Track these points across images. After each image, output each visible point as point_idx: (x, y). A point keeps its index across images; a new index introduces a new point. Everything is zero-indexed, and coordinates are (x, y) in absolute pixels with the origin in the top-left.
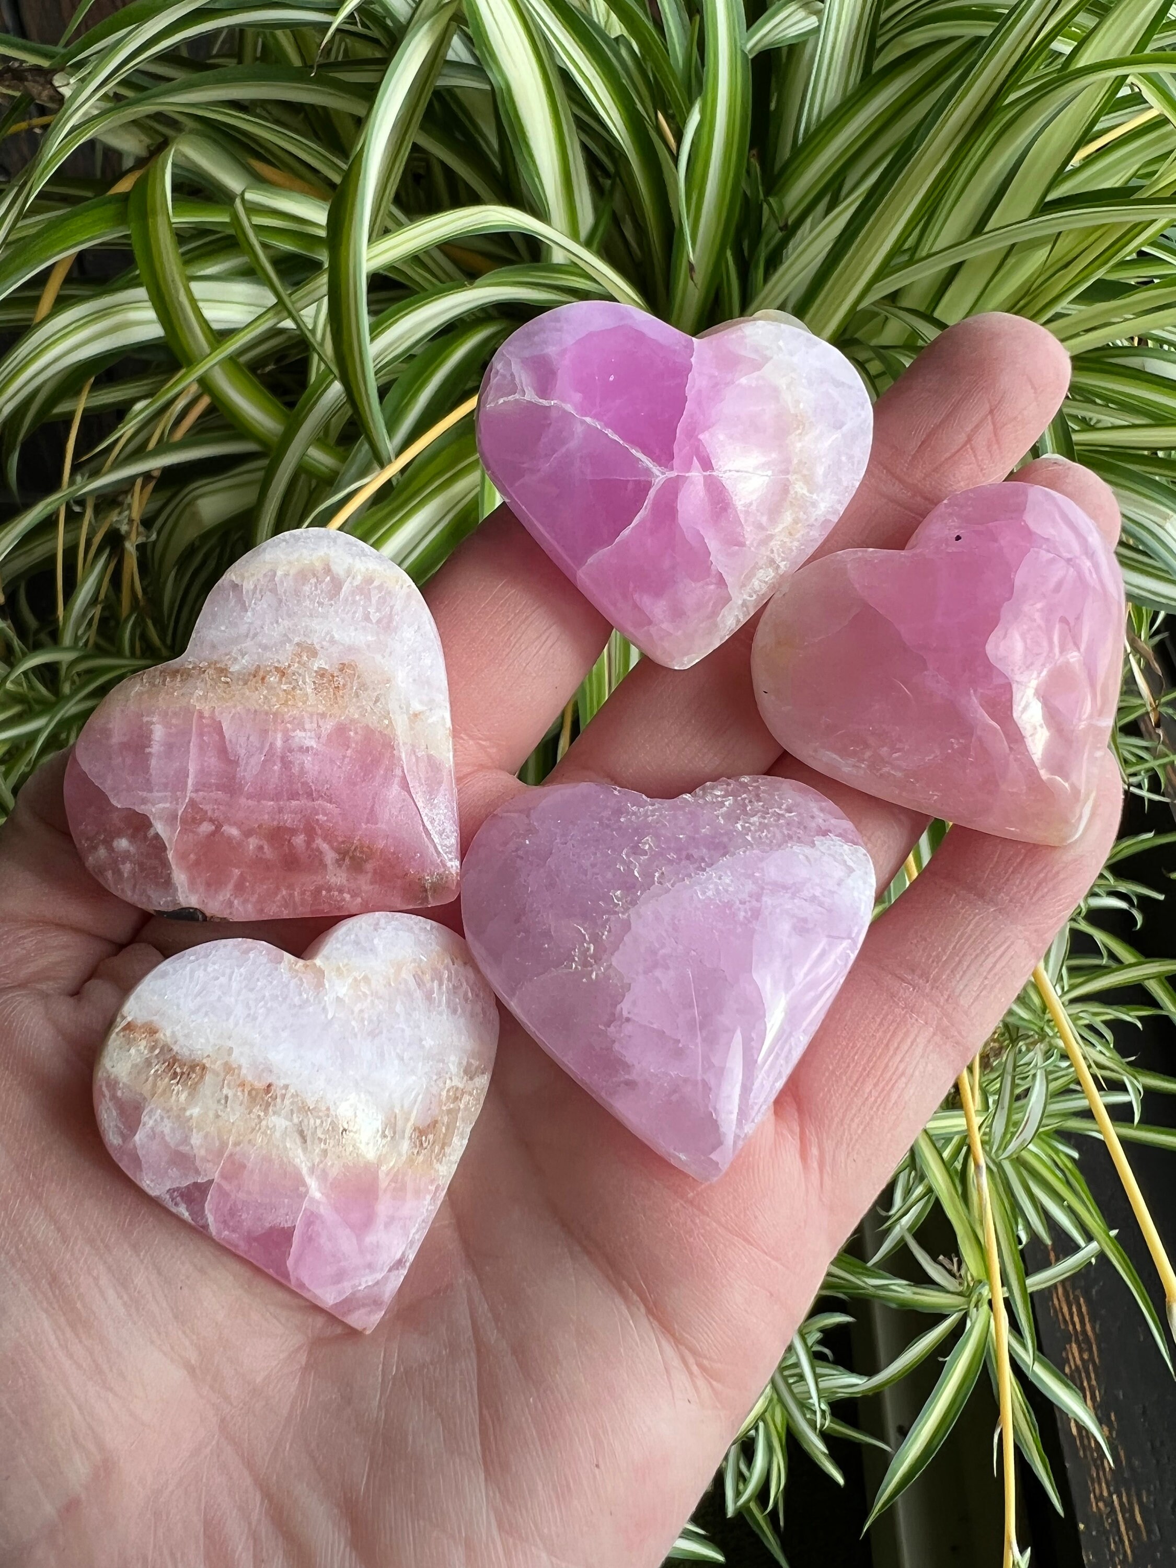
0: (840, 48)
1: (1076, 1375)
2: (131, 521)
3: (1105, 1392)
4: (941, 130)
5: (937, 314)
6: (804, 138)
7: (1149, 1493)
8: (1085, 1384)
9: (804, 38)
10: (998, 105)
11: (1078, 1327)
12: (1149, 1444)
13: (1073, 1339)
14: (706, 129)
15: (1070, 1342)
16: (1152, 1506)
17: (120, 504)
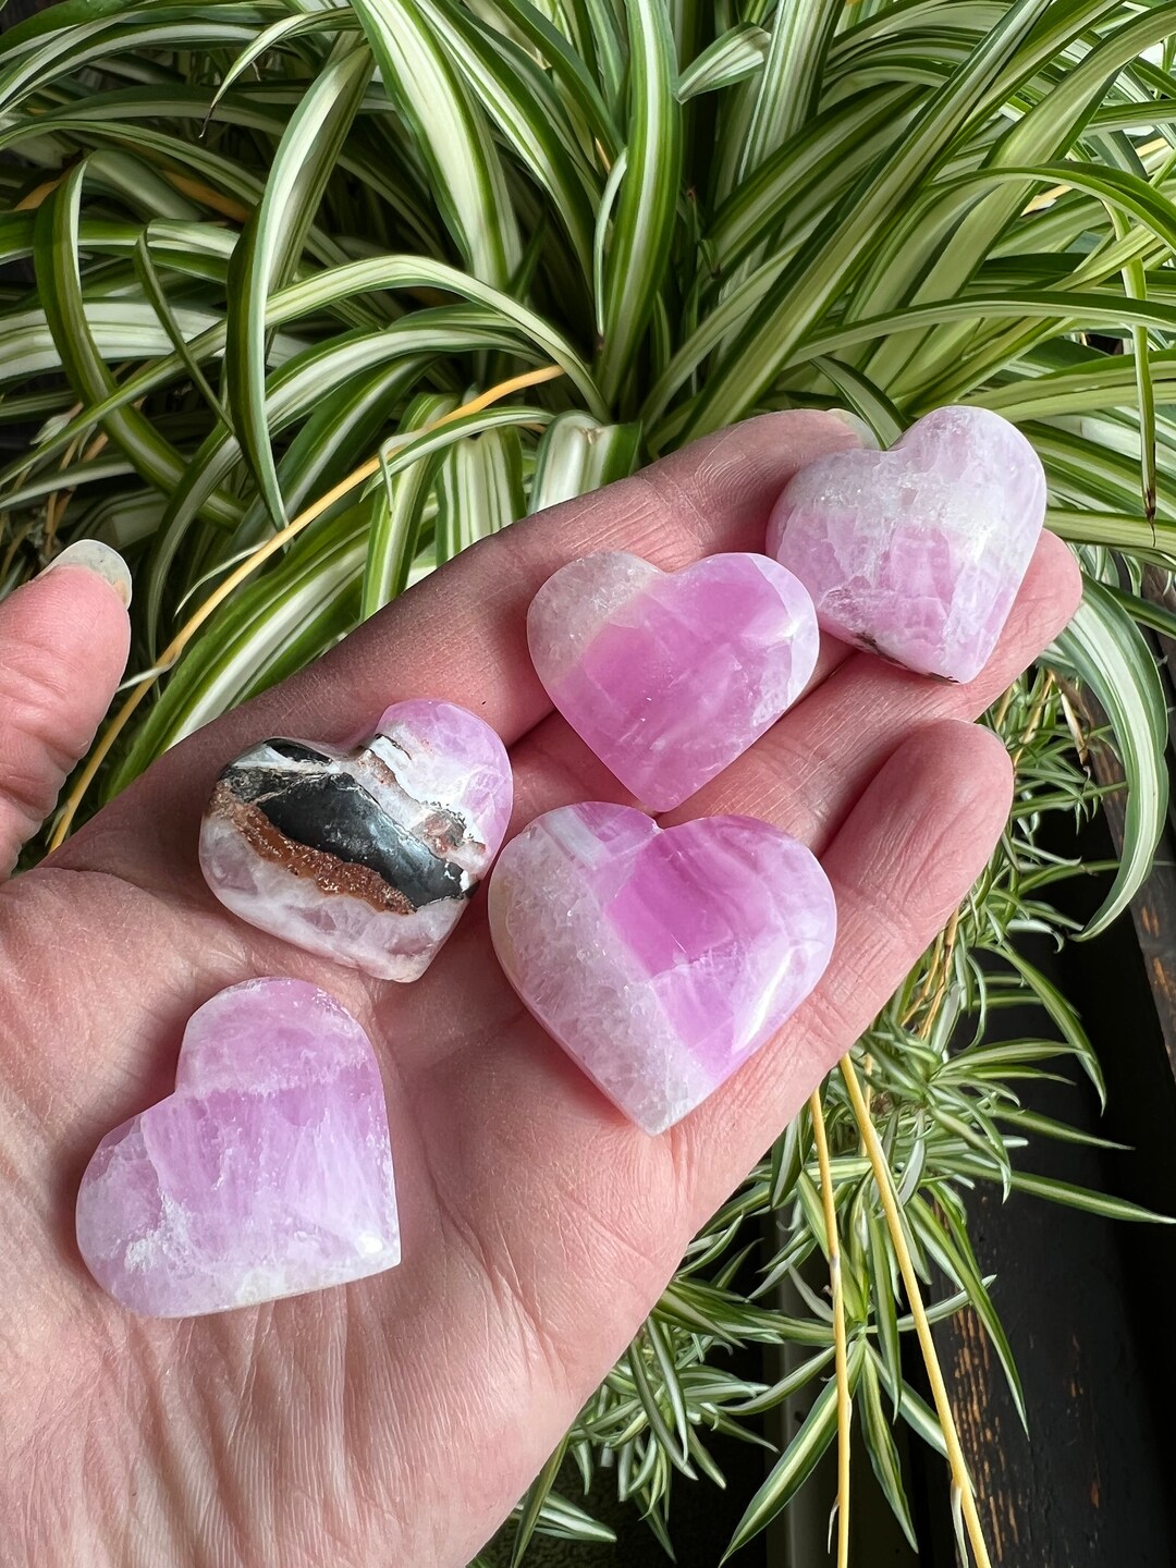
0: (785, 89)
1: (965, 1380)
2: (45, 535)
3: (992, 1396)
4: (867, 203)
5: (867, 373)
6: (744, 177)
7: (1025, 1496)
8: (974, 1388)
9: (750, 75)
10: (925, 185)
11: (972, 1333)
12: (1029, 1450)
13: (966, 1344)
14: (633, 177)
15: (962, 1347)
16: (1026, 1510)
17: (34, 517)
